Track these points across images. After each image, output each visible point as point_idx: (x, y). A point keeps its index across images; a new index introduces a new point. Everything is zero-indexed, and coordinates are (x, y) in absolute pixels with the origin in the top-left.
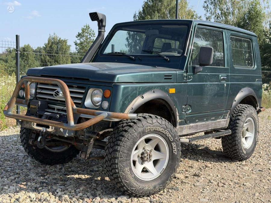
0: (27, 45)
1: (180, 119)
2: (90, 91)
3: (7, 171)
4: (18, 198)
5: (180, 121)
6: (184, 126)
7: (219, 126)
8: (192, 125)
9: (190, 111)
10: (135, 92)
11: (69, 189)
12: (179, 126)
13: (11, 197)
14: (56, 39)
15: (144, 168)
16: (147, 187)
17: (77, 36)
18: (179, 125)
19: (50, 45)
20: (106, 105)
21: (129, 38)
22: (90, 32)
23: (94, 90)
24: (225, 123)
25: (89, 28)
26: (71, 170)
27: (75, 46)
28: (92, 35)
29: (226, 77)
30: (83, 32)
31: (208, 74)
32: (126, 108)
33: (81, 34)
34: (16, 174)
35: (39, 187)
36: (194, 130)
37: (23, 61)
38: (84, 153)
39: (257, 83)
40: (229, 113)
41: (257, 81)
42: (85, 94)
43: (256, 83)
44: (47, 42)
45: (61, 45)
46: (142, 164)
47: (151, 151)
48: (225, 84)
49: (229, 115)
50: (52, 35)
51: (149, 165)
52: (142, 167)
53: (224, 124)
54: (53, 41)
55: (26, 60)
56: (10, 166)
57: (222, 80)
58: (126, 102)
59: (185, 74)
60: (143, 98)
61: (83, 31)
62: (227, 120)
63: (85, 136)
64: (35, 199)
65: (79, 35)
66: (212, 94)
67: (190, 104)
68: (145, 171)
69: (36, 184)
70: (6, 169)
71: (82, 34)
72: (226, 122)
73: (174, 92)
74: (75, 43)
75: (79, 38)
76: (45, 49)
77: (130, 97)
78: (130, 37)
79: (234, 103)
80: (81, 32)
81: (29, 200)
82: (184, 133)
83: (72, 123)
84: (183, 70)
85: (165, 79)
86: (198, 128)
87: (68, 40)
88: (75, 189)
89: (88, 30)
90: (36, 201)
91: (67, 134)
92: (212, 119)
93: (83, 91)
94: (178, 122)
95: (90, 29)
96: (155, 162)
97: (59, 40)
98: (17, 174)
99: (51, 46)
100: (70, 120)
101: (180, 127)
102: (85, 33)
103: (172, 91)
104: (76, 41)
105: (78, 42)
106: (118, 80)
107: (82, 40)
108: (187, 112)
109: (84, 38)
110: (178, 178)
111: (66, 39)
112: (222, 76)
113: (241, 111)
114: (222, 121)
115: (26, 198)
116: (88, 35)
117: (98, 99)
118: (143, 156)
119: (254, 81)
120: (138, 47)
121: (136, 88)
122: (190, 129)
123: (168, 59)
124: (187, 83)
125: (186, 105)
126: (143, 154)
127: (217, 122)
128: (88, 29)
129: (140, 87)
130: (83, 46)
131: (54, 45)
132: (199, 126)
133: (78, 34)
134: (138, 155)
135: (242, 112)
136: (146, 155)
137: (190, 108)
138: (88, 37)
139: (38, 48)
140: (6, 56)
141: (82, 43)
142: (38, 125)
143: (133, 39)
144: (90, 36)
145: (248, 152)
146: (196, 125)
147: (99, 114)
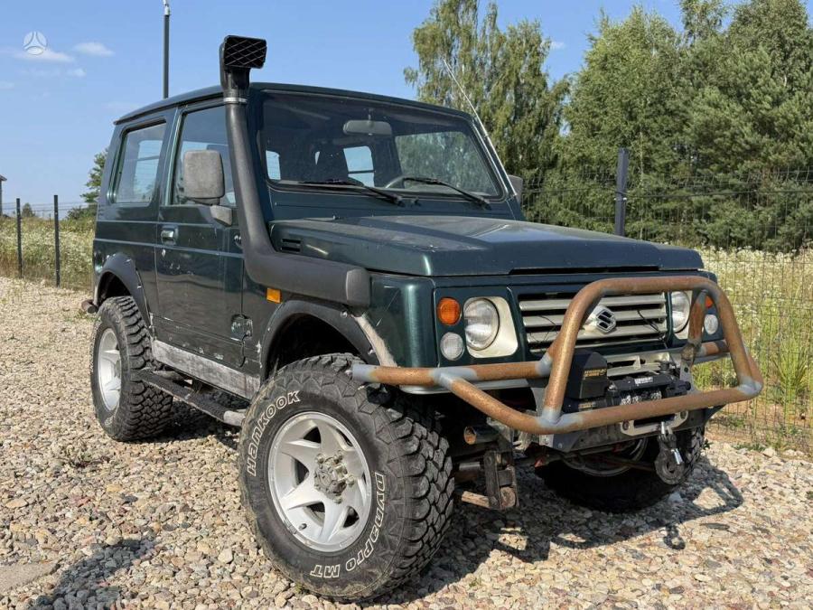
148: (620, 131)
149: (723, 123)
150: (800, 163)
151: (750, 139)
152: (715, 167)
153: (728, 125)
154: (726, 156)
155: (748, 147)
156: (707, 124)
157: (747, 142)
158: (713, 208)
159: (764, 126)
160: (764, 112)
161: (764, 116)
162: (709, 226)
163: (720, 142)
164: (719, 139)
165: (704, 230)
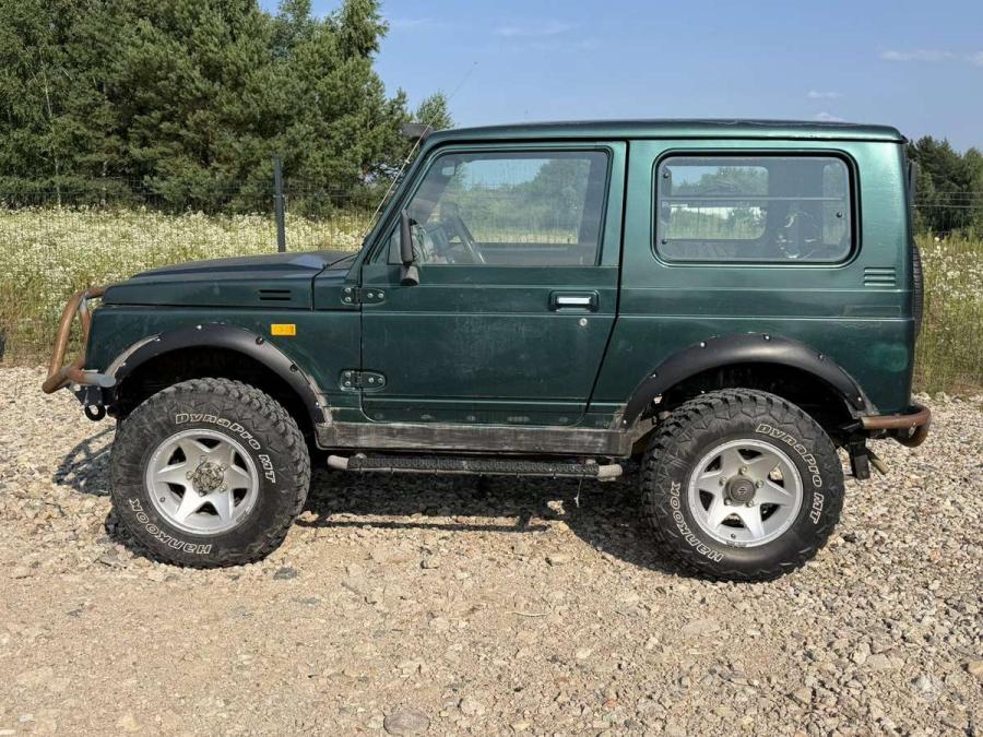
1: (331, 403)
5: (336, 409)
6: (358, 424)
8: (397, 425)
10: (136, 327)
12: (334, 422)
15: (209, 505)
18: (333, 419)
24: (602, 441)
31: (478, 287)
40: (621, 411)
41: (855, 311)
48: (583, 321)
52: (202, 500)
53: (594, 443)
57: (564, 306)
58: (108, 348)
59: (349, 289)
62: (610, 434)
66: (496, 347)
67: (382, 370)
72: (610, 441)
82: (367, 443)
85: (263, 299)
86: (438, 438)
92: (510, 419)
94: (325, 411)
101: (343, 426)
103: (285, 329)
108: (366, 390)
114: (581, 433)
122: (389, 434)
124: (361, 311)
125: (359, 371)
127: (544, 432)
129: (154, 317)
132: (441, 434)
137: (378, 379)
146: (423, 428)
148: (17, 59)
149: (165, 64)
150: (254, 117)
151: (201, 86)
152: (156, 114)
153: (171, 68)
154: (172, 103)
155: (199, 94)
156: (145, 62)
157: (198, 89)
158: (161, 163)
159: (212, 71)
160: (210, 54)
161: (210, 59)
162: (164, 184)
163: (164, 86)
164: (163, 82)
165: (158, 189)
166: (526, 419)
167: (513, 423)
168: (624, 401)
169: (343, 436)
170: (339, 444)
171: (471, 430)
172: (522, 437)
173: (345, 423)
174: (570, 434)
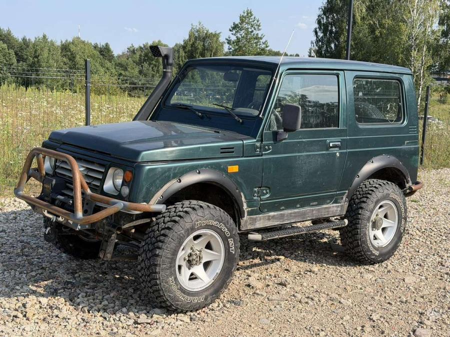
0: (157, 41)
1: (249, 206)
2: (111, 171)
3: (31, 264)
4: (25, 302)
5: (250, 209)
6: (257, 216)
7: (328, 214)
8: (272, 214)
9: (268, 195)
10: (167, 174)
11: (96, 294)
12: (248, 217)
13: (18, 301)
14: (201, 32)
15: (192, 274)
16: (196, 300)
17: (231, 29)
18: (248, 215)
19: (191, 43)
20: (126, 191)
21: (318, 30)
22: (252, 23)
23: (116, 170)
24: (339, 209)
25: (252, 15)
26: (116, 266)
27: (228, 45)
28: (256, 27)
29: (339, 143)
30: (242, 21)
31: (304, 140)
32: (152, 197)
33: (238, 25)
34: (41, 269)
35: (60, 289)
36: (276, 222)
37: (151, 68)
38: (103, 252)
39: (408, 147)
40: (346, 194)
41: (407, 143)
42: (105, 175)
43: (406, 147)
44: (187, 37)
45: (210, 42)
46: (189, 269)
47: (200, 251)
48: (337, 154)
49: (347, 197)
50: (197, 26)
51: (198, 270)
52: (190, 272)
53: (337, 210)
54: (196, 34)
55: (155, 66)
56: (39, 256)
57: (331, 147)
58: (152, 189)
59: (258, 144)
60: (180, 181)
61: (242, 19)
62: (342, 206)
63: (105, 229)
64: (46, 305)
65: (235, 27)
66: (310, 169)
67: (269, 186)
68: (193, 277)
69: (59, 284)
70: (33, 260)
71: (240, 25)
72: (341, 209)
73: (237, 171)
74: (228, 40)
75: (234, 32)
76: (184, 47)
77: (158, 181)
78: (320, 28)
79: (357, 180)
80: (238, 21)
81: (38, 306)
82: (259, 225)
83: (80, 214)
84: (255, 138)
85: (221, 153)
86: (286, 218)
87: (221, 34)
88: (104, 294)
89: (250, 19)
90: (45, 308)
91: (79, 227)
92: (311, 204)
93: (103, 171)
94: (246, 211)
95: (253, 17)
96: (207, 265)
97: (206, 34)
98: (43, 268)
99: (193, 43)
100: (77, 210)
101: (251, 218)
102: (244, 23)
103: (234, 169)
104: (229, 38)
105: (233, 38)
106: (142, 159)
107: (238, 35)
108: (262, 197)
109: (243, 33)
110: (253, 288)
111: (218, 32)
112: (333, 141)
113: (366, 195)
114: (333, 206)
115: (35, 303)
116: (249, 27)
117: (119, 181)
118: (191, 259)
119: (402, 144)
120: (333, 45)
121: (169, 169)
122: (269, 219)
123: (239, 121)
124: (262, 156)
125: (260, 187)
126: (190, 255)
127: (322, 208)
128: (250, 17)
129: (175, 168)
130: (240, 45)
131: (198, 42)
132: (287, 216)
133: (233, 26)
134: (185, 258)
135: (369, 196)
136: (194, 257)
137: (268, 191)
138: (250, 30)
139: (176, 45)
140: (128, 59)
141: (239, 41)
142: (48, 212)
143: (325, 32)
144: (253, 29)
145: (385, 251)
146: (281, 214)
147: (114, 203)
166: (316, 203)
167: (312, 206)
168: (347, 190)
169: (250, 223)
170: (248, 228)
171: (298, 212)
172: (314, 212)
173: (251, 216)
174: (330, 207)
